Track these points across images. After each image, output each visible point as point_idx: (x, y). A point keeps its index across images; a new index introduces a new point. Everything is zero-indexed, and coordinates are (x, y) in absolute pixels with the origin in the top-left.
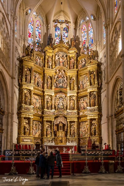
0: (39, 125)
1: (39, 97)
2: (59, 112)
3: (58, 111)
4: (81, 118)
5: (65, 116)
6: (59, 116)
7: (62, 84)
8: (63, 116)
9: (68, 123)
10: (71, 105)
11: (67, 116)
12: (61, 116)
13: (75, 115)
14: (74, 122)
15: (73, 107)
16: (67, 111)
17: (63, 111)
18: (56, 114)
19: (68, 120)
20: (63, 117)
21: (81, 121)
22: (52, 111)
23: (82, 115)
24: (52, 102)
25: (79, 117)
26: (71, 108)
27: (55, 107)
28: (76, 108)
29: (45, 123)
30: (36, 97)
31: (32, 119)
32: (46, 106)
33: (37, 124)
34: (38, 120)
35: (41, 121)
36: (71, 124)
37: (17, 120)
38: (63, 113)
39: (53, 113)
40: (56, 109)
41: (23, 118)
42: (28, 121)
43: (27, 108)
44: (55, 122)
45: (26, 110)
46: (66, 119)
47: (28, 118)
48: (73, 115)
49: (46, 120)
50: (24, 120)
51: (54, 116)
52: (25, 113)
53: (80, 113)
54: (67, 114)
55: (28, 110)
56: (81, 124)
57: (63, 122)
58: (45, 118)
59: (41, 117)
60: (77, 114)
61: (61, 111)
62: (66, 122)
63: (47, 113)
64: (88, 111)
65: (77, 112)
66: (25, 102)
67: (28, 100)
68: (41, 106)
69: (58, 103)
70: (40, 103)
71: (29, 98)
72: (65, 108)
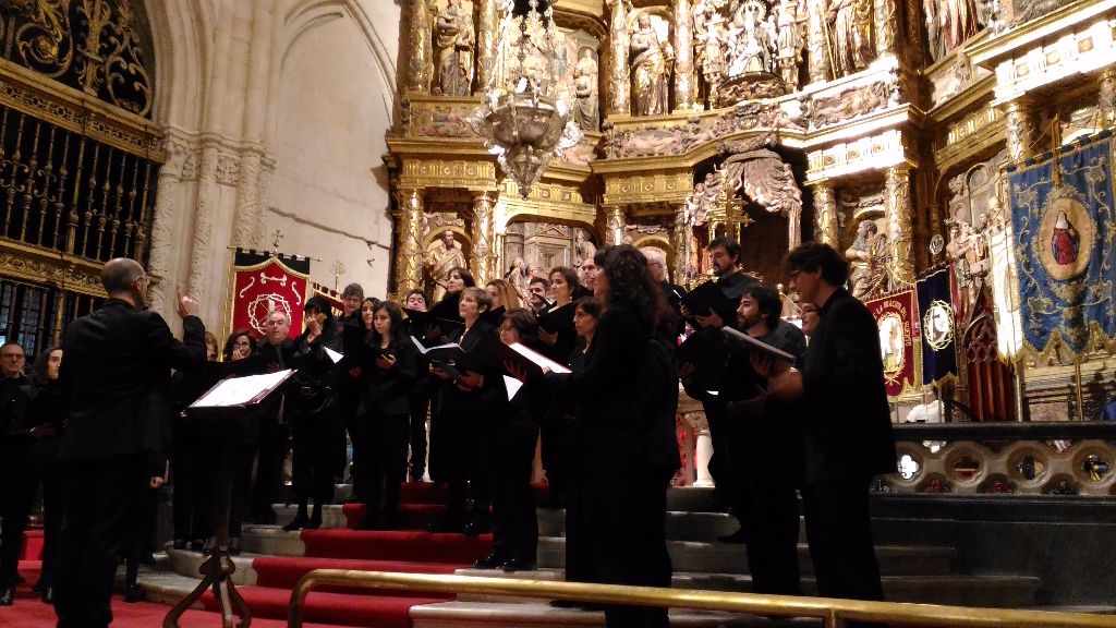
0: (580, 252)
1: (581, 33)
2: (733, 115)
3: (723, 111)
4: (944, 129)
5: (787, 142)
6: (727, 154)
8: (768, 147)
9: (822, 197)
10: (841, 34)
11: (806, 137)
12: (744, 145)
13: (879, 110)
14: (872, 182)
15: (863, 48)
16: (807, 89)
17: (765, 101)
18: (702, 138)
19: (812, 177)
20: (765, 153)
21: (953, 162)
22: (670, 124)
23: (954, 100)
24: (669, 49)
25: (929, 119)
26: (843, 54)
27: (704, 86)
28: (884, 36)
29: (614, 227)
31: (485, 205)
32: (622, 94)
33: (562, 247)
34: (565, 213)
35: (591, 221)
36: (849, 211)
37: (376, 222)
38: (765, 125)
39: (677, 136)
40: (712, 100)
41: (415, 203)
42: (462, 223)
43: (447, 120)
44: (693, 207)
45: (436, 132)
46: (793, 169)
47: (463, 203)
48: (859, 117)
49: (622, 209)
50: (427, 216)
51: (691, 164)
52: (425, 158)
53: (938, 85)
54: (801, 122)
55: (452, 132)
56: (952, 196)
57: (764, 191)
58: (613, 188)
59: (592, 188)
60: (896, 95)
61: (748, 107)
62: (797, 194)
63: (627, 145)
64: (994, 18)
65: (895, 77)
66: (431, 77)
67: (456, 62)
68: (593, 102)
69: (724, 46)
70: (582, 80)
71: (460, 42)
72: (791, 76)
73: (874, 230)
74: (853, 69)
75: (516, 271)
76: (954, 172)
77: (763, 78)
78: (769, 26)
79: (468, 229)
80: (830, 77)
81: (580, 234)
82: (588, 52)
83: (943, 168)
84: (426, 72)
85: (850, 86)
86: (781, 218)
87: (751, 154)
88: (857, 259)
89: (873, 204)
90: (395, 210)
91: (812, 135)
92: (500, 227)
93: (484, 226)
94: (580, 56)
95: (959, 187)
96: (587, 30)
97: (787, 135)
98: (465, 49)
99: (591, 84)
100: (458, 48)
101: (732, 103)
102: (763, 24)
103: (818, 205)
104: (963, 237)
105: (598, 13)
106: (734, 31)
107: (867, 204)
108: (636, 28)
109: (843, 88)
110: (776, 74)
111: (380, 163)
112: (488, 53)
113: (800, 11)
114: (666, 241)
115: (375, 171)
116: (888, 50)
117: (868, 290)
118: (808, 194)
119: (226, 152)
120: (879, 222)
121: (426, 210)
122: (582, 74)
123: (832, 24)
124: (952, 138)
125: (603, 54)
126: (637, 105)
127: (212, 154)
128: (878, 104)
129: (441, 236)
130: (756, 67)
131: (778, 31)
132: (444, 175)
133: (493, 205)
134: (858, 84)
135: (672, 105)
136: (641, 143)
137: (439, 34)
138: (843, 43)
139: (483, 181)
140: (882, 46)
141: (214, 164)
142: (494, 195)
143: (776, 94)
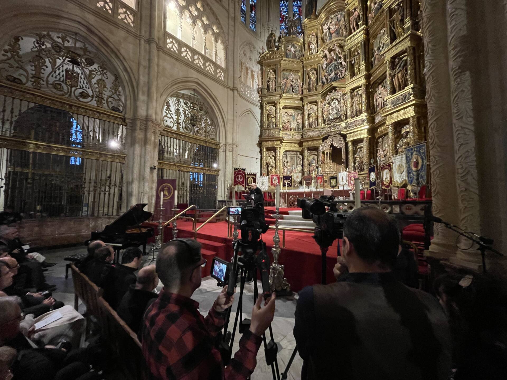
0: (298, 157)
2: (331, 127)
3: (328, 126)
4: (377, 129)
5: (342, 133)
6: (329, 136)
7: (333, 73)
8: (338, 134)
9: (350, 144)
10: (354, 108)
11: (346, 131)
12: (333, 133)
13: (362, 125)
14: (361, 141)
15: (359, 111)
16: (347, 121)
17: (337, 124)
18: (323, 132)
19: (348, 140)
21: (379, 135)
23: (379, 122)
24: (317, 113)
25: (374, 126)
26: (355, 112)
27: (325, 121)
28: (364, 108)
30: (291, 112)
31: (278, 150)
32: (307, 123)
33: (295, 156)
34: (295, 149)
35: (301, 150)
36: (356, 147)
37: (257, 154)
38: (338, 129)
39: (318, 132)
40: (326, 123)
41: (265, 150)
42: (274, 153)
43: (270, 133)
44: (322, 147)
45: (269, 136)
46: (343, 138)
47: (274, 149)
48: (358, 127)
49: (307, 148)
50: (267, 152)
51: (321, 138)
52: (266, 141)
53: (376, 118)
54: (345, 128)
55: (271, 135)
56: (379, 143)
57: (337, 144)
58: (305, 144)
59: (301, 144)
60: (366, 122)
61: (333, 125)
62: (344, 144)
63: (308, 134)
64: (387, 106)
65: (366, 117)
66: (267, 124)
67: (271, 120)
68: (301, 125)
69: (329, 111)
70: (298, 121)
71: (272, 116)
72: (343, 117)
73: (361, 151)
74: (357, 116)
75: (285, 162)
76: (379, 138)
77: (337, 118)
78: (339, 106)
79: (275, 154)
80: (352, 118)
81: (298, 154)
82: (299, 114)
83: (377, 137)
84: (266, 124)
85: (356, 119)
86: (341, 149)
87: (334, 136)
88: (357, 157)
89: (361, 145)
90: (261, 152)
91: (348, 131)
92: (282, 153)
93: (278, 154)
94: (298, 115)
95: (380, 141)
96: (299, 109)
97: (342, 131)
98: (273, 118)
99: (300, 121)
100: (272, 118)
101: (330, 124)
102: (338, 106)
103: (349, 146)
104: (380, 152)
105: (301, 106)
106: (331, 108)
107: (360, 145)
108: (309, 108)
109: (354, 120)
110: (340, 117)
111: (258, 142)
112: (278, 118)
113: (346, 102)
114: (317, 154)
115: (257, 144)
116: (365, 111)
117: (359, 164)
118: (347, 144)
119: (230, 146)
120: (362, 149)
121: (267, 151)
122: (298, 119)
123: (352, 105)
124: (379, 130)
125: (303, 114)
126: (310, 125)
127: (228, 146)
128: (362, 124)
129: (270, 156)
130: (335, 116)
131: (340, 107)
132: (270, 144)
133: (280, 149)
134: (358, 119)
135: (318, 125)
136: (310, 134)
137: (268, 115)
138: (355, 110)
139: (278, 145)
140: (363, 111)
141: (228, 148)
142: (280, 147)
143: (340, 122)
